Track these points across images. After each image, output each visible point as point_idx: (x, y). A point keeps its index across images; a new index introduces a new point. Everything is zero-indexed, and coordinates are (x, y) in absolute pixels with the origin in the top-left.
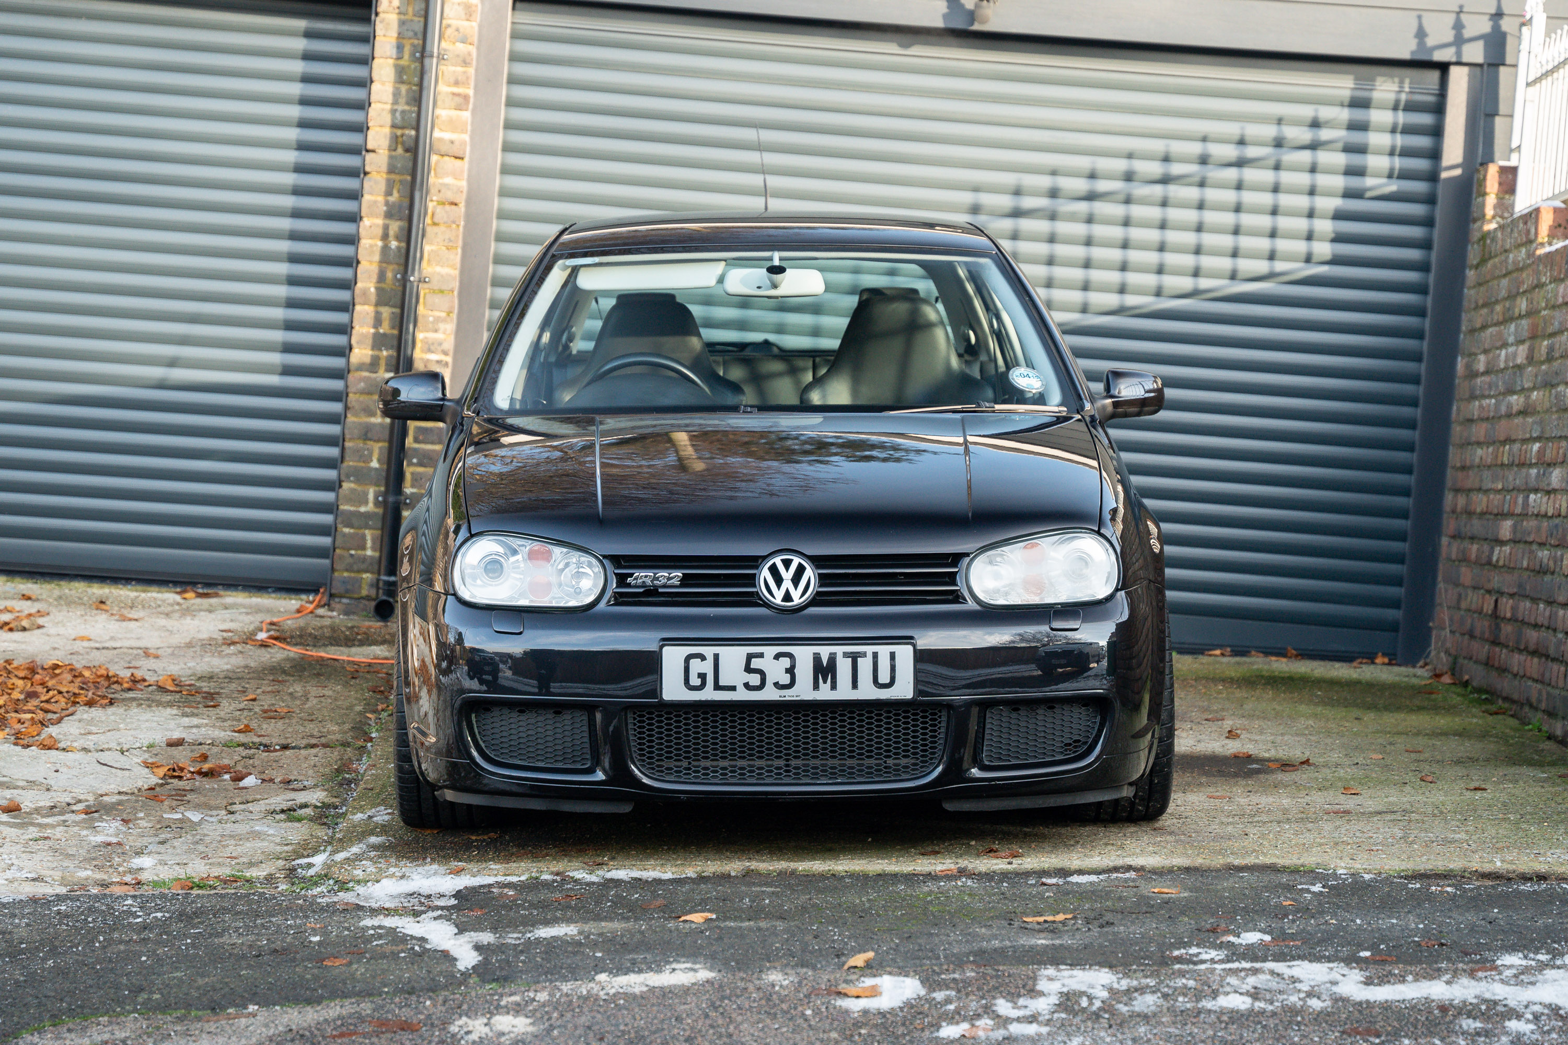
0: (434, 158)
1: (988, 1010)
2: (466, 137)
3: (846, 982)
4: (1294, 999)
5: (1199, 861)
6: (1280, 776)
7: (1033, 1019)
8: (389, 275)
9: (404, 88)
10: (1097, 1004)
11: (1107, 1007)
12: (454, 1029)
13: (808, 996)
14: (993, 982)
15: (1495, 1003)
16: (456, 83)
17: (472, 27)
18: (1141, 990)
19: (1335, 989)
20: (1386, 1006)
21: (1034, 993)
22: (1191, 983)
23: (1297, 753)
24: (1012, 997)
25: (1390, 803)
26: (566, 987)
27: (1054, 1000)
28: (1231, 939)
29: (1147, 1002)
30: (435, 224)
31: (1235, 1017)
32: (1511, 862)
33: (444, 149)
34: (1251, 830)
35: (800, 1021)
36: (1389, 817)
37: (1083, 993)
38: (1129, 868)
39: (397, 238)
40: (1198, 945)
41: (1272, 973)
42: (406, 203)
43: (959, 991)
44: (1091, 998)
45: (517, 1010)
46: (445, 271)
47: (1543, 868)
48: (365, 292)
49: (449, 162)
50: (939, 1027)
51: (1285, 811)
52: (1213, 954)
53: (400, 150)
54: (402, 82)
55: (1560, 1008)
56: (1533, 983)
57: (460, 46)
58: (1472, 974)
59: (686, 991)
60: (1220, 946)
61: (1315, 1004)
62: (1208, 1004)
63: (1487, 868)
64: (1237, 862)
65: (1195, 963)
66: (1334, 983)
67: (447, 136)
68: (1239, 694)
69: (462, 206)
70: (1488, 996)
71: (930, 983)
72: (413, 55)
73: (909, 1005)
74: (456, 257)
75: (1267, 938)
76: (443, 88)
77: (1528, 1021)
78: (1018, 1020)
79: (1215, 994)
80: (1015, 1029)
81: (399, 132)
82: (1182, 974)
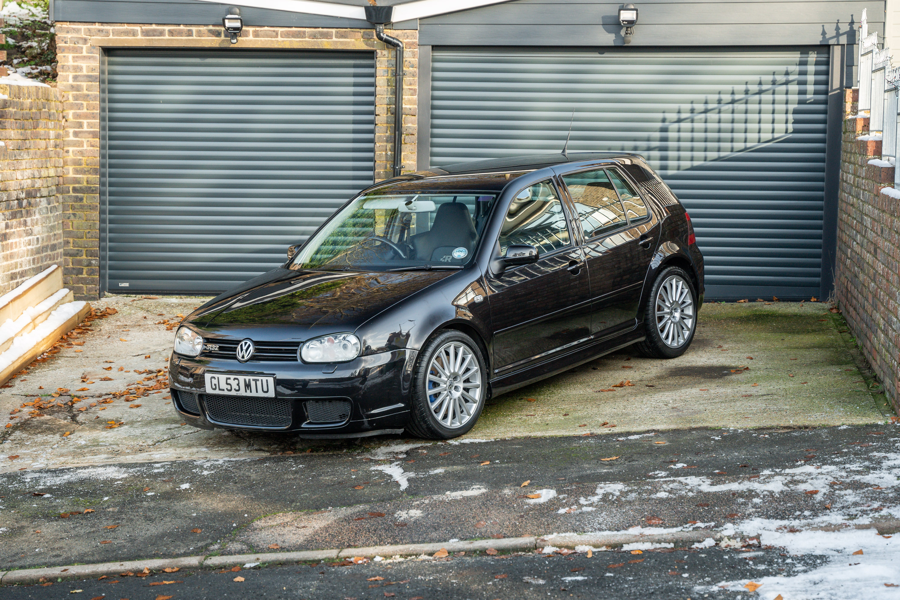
0: (404, 116)
1: (577, 502)
2: (416, 106)
3: (531, 492)
4: (683, 492)
5: (680, 426)
6: (733, 377)
7: (591, 505)
8: (388, 166)
9: (389, 88)
10: (615, 497)
11: (618, 499)
12: (396, 515)
13: (516, 499)
14: (581, 490)
15: (752, 491)
16: (411, 84)
17: (415, 61)
18: (631, 491)
19: (700, 488)
20: (715, 494)
21: (594, 494)
22: (650, 488)
23: (746, 363)
24: (586, 496)
25: (770, 390)
26: (435, 497)
27: (600, 497)
28: (672, 466)
29: (633, 496)
30: (405, 143)
31: (661, 501)
32: (797, 421)
33: (407, 112)
34: (709, 407)
35: (512, 509)
36: (765, 397)
37: (611, 493)
38: (653, 431)
39: (390, 150)
40: (660, 470)
41: (680, 482)
42: (393, 136)
43: (568, 494)
44: (613, 495)
45: (418, 507)
46: (411, 162)
47: (807, 423)
48: (379, 173)
49: (410, 118)
50: (558, 509)
51: (727, 396)
52: (663, 474)
53: (389, 114)
54: (388, 86)
55: (773, 492)
56: (768, 482)
57: (411, 69)
58: (749, 479)
59: (474, 498)
60: (666, 470)
61: (690, 494)
62: (653, 496)
63: (787, 424)
64: (694, 426)
65: (655, 478)
66: (699, 485)
67: (408, 106)
68: (740, 327)
69: (416, 135)
70: (751, 488)
71: (559, 492)
72: (392, 74)
73: (550, 500)
74: (415, 156)
75: (685, 465)
76: (405, 87)
77: (761, 498)
78: (586, 506)
79: (657, 491)
80: (585, 509)
81: (389, 107)
82: (648, 484)
